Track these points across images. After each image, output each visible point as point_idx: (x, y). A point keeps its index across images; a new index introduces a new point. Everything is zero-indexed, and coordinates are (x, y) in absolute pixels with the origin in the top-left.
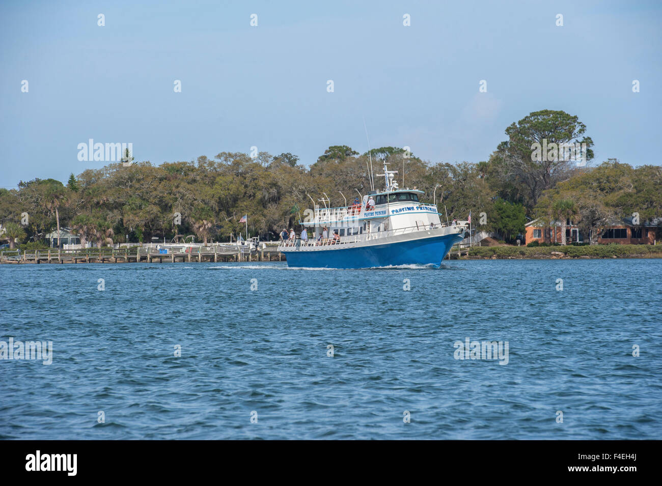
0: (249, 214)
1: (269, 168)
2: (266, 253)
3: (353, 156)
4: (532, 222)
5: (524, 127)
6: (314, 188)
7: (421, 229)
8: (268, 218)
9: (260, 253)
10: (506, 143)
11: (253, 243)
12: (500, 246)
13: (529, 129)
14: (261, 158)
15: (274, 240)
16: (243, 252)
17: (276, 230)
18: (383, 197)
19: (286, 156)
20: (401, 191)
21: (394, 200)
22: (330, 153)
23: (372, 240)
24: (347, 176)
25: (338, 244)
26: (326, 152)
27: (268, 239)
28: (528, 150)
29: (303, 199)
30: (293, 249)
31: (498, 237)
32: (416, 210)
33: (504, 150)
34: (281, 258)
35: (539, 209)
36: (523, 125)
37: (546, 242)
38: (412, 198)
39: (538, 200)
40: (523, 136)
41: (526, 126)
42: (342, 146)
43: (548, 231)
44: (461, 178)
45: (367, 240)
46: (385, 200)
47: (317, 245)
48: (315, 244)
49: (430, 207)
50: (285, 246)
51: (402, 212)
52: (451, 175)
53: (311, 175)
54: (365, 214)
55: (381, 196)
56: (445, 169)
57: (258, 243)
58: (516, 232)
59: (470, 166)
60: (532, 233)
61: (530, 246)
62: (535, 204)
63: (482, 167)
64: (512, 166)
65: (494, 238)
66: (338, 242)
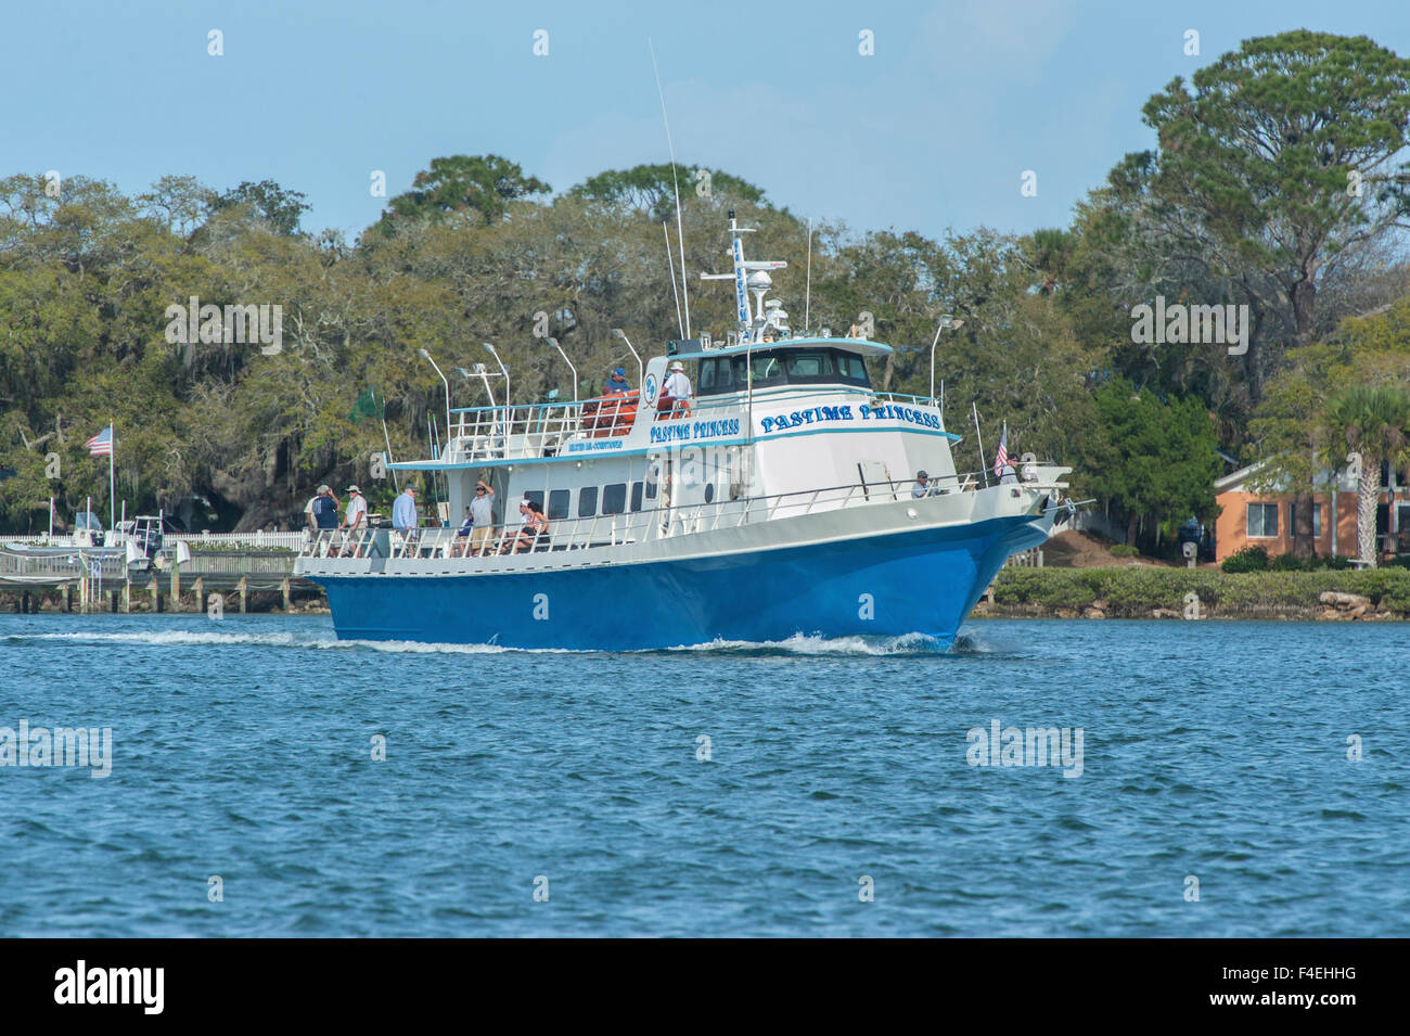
0: (120, 422)
1: (199, 236)
2: (187, 579)
3: (528, 197)
4: (1245, 472)
5: (1218, 97)
6: (380, 324)
7: (880, 497)
8: (193, 438)
9: (163, 578)
10: (1143, 159)
11: (138, 538)
12: (1118, 566)
13: (1235, 103)
14: (168, 199)
15: (216, 528)
16: (99, 575)
17: (225, 490)
18: (726, 366)
19: (258, 192)
20: (798, 340)
21: (773, 379)
22: (437, 183)
23: (681, 538)
24: (510, 276)
25: (544, 549)
26: (421, 179)
27: (188, 525)
28: (1233, 189)
29: (336, 366)
30: (360, 567)
31: (1107, 529)
32: (858, 421)
33: (1134, 187)
34: (248, 599)
35: (1273, 421)
36: (1212, 90)
37: (1298, 553)
38: (844, 373)
39: (1266, 386)
40: (1213, 132)
41: (1227, 92)
42: (484, 156)
43: (1303, 510)
44: (965, 291)
45: (660, 535)
46: (736, 375)
47: (457, 552)
48: (447, 549)
49: (915, 407)
50: (323, 557)
51: (804, 426)
52: (925, 282)
53: (369, 270)
54: (653, 432)
55: (717, 359)
56: (901, 258)
57: (159, 539)
58: (1180, 513)
59: (1004, 249)
60: (1243, 518)
61: (1232, 567)
62: (1255, 404)
63: (1049, 250)
64: (1168, 248)
65: (1092, 534)
66: (541, 540)
